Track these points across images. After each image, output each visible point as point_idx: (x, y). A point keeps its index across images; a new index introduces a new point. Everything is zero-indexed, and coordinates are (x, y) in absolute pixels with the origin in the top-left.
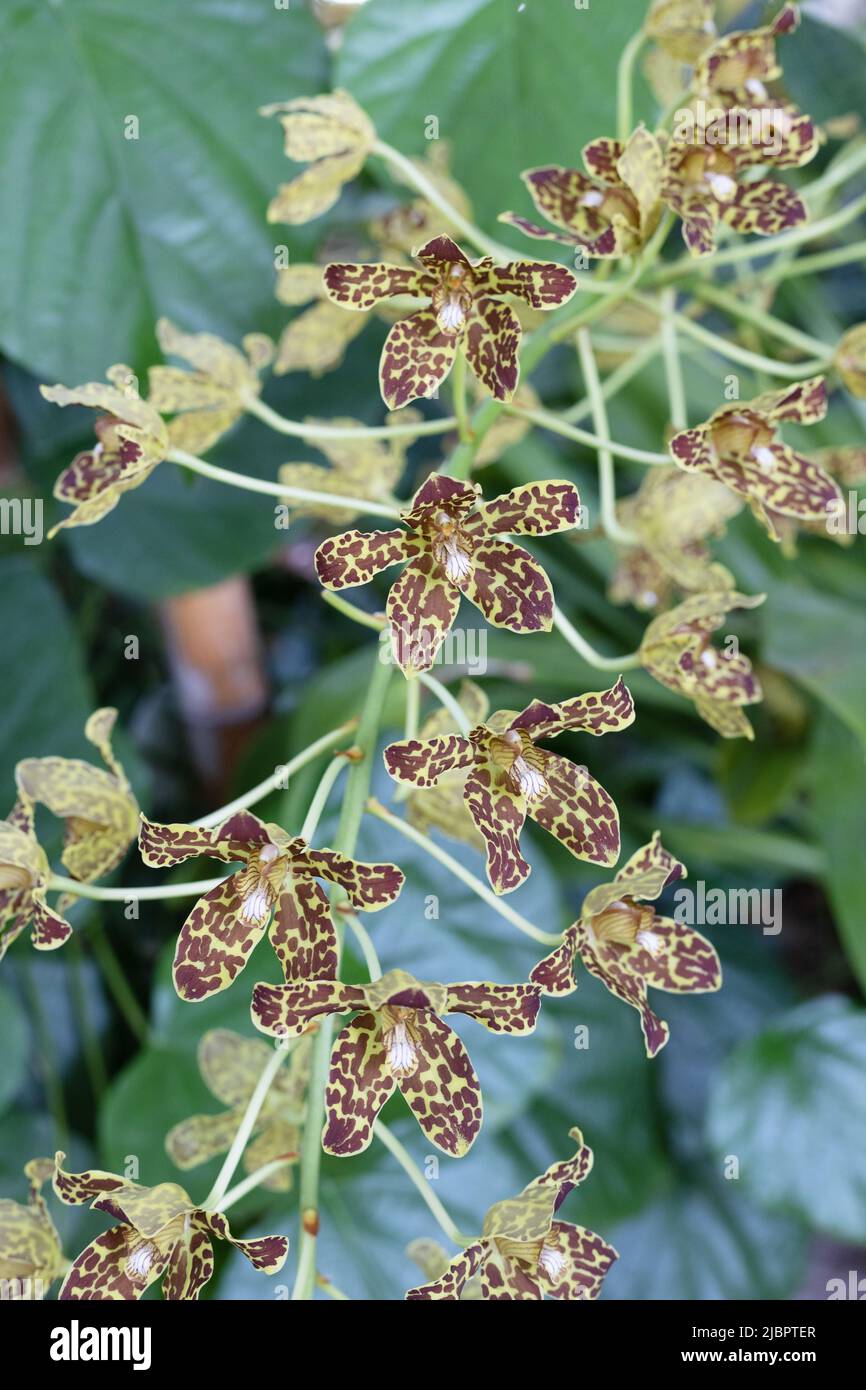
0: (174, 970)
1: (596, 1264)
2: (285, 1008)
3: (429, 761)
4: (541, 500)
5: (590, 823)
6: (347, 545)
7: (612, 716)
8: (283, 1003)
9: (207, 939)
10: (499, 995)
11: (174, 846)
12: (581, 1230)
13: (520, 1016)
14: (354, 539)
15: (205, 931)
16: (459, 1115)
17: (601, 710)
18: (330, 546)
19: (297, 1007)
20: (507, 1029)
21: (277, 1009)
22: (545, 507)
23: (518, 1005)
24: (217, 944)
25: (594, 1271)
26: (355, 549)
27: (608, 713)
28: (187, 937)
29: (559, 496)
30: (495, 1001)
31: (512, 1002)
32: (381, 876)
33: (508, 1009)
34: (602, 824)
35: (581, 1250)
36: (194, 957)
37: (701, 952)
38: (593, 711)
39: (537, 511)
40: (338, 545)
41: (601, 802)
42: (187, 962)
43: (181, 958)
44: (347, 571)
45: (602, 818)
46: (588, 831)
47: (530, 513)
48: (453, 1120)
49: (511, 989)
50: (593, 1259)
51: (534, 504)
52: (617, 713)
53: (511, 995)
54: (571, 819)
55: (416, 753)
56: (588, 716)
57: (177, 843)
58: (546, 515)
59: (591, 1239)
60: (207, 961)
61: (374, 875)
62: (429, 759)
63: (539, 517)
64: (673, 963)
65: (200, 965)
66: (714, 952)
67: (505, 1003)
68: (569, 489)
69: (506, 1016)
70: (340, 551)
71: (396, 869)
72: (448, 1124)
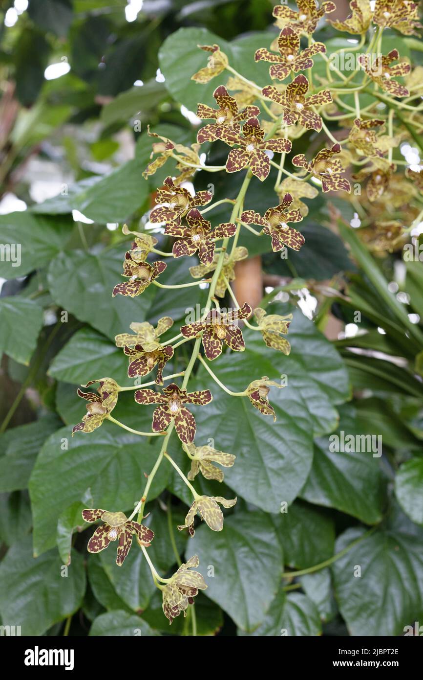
0: (198, 136)
1: (298, 239)
2: (223, 133)
3: (273, 94)
4: (315, 47)
5: (314, 122)
6: (263, 51)
7: (325, 100)
8: (223, 131)
9: (208, 131)
10: (279, 141)
11: (205, 112)
12: (295, 230)
13: (284, 148)
14: (265, 51)
15: (208, 130)
16: (263, 170)
17: (322, 97)
18: (259, 51)
19: (226, 134)
20: (280, 151)
21: (221, 133)
22: (316, 48)
23: (284, 145)
24: (210, 133)
25: (297, 241)
26: (265, 53)
27: (324, 98)
28: (203, 130)
29: (320, 47)
30: (278, 143)
31: (283, 143)
32: (254, 110)
33: (281, 145)
34: (318, 122)
35: (294, 235)
36: (203, 133)
37: (345, 183)
38: (320, 97)
39: (314, 49)
40: (261, 51)
41: (318, 118)
42: (201, 134)
43: (200, 133)
44: (262, 57)
45: (318, 121)
46: (313, 123)
47: (312, 50)
48: (262, 171)
49: (283, 140)
50: (297, 238)
51: (314, 48)
52: (327, 99)
53: (283, 141)
54: (310, 122)
55: (270, 90)
56: (319, 98)
57: (206, 111)
58: (316, 50)
59: (297, 233)
60: (207, 135)
61: (252, 110)
62: (273, 93)
63: (314, 51)
64: (337, 184)
65: (204, 135)
66: (349, 184)
67: (280, 144)
68: (324, 46)
69: (280, 147)
70: (262, 53)
71: (258, 109)
72: (260, 172)
